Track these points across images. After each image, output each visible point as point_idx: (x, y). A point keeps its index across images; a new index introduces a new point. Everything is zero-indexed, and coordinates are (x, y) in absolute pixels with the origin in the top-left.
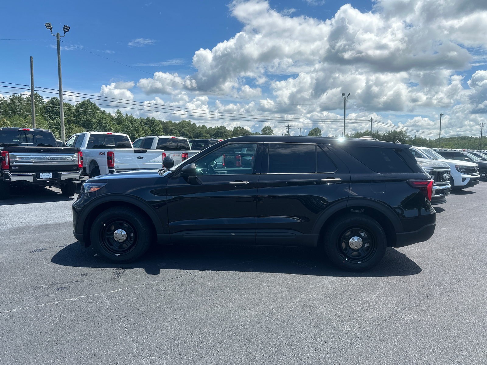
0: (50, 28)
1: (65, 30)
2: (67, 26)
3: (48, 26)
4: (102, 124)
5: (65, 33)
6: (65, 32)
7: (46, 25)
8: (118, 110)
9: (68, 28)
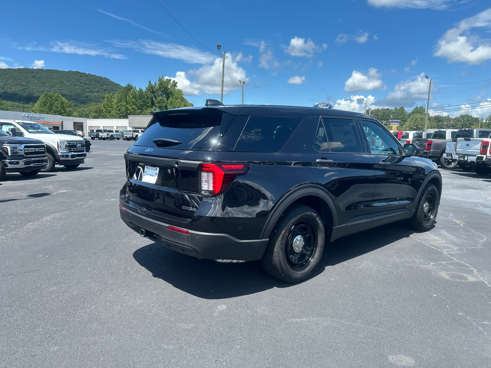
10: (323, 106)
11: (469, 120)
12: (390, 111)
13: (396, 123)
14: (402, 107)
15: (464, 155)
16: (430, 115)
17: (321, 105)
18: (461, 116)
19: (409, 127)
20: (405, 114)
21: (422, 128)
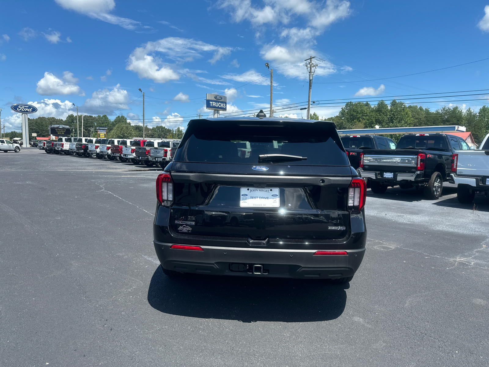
10: (25, 108)
11: (163, 131)
12: (94, 118)
13: (103, 131)
14: (105, 116)
15: (156, 158)
16: (131, 125)
17: (22, 106)
18: (156, 127)
19: (116, 135)
20: (109, 123)
21: (128, 136)
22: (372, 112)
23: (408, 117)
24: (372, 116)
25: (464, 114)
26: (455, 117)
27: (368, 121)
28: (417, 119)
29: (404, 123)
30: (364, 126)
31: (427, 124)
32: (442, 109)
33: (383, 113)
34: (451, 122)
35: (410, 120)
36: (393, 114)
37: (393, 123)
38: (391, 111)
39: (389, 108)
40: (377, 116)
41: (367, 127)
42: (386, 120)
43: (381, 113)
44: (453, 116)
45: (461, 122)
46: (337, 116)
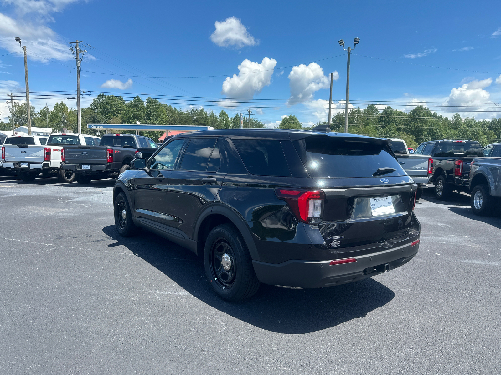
0: (342, 44)
1: (355, 42)
2: (357, 39)
3: (341, 43)
4: (432, 130)
5: (355, 46)
6: (355, 44)
7: (340, 42)
8: (456, 114)
9: (358, 40)
22: (129, 107)
23: (163, 115)
24: (129, 111)
25: (208, 116)
26: (203, 118)
27: (125, 116)
28: (171, 117)
29: (161, 121)
30: (121, 121)
31: (180, 123)
32: (192, 110)
33: (140, 109)
34: (199, 122)
35: (165, 118)
36: (150, 111)
37: (150, 119)
38: (148, 107)
39: (145, 104)
40: (134, 111)
41: (125, 122)
42: (143, 117)
43: (138, 109)
44: (200, 117)
45: (207, 122)
46: (88, 108)
